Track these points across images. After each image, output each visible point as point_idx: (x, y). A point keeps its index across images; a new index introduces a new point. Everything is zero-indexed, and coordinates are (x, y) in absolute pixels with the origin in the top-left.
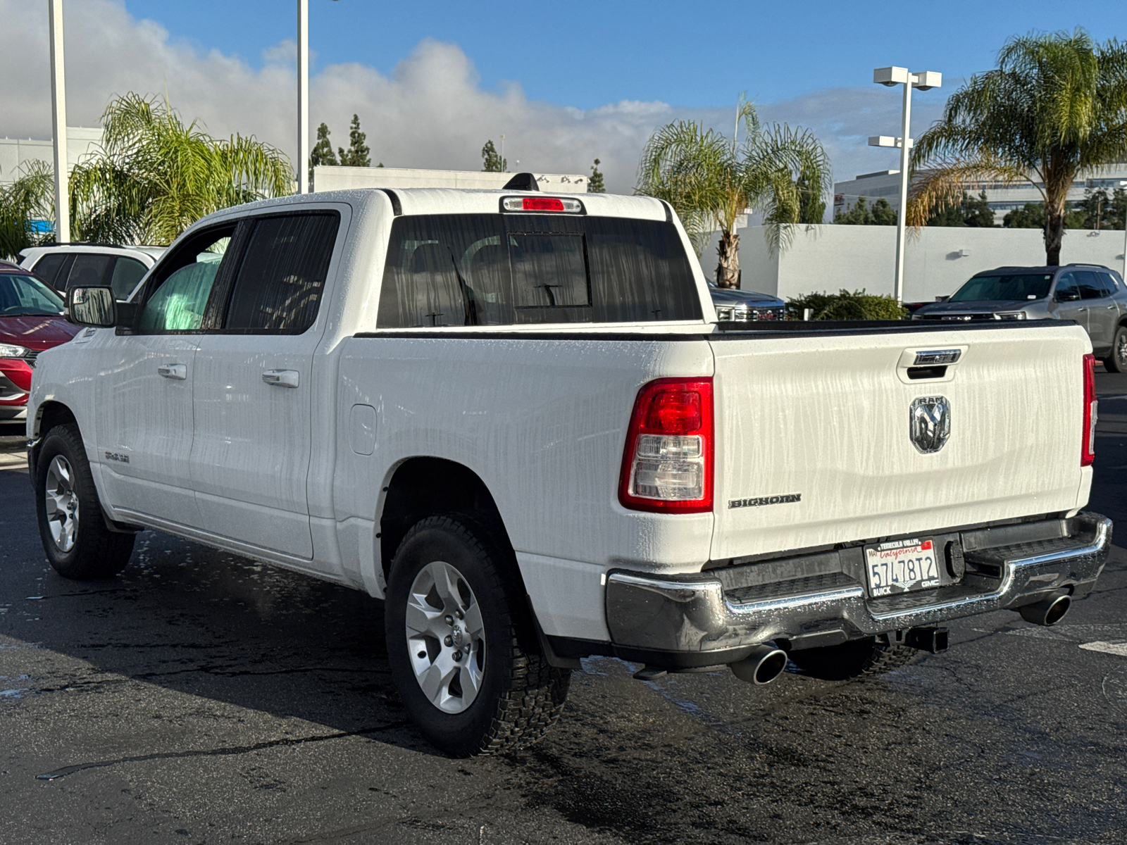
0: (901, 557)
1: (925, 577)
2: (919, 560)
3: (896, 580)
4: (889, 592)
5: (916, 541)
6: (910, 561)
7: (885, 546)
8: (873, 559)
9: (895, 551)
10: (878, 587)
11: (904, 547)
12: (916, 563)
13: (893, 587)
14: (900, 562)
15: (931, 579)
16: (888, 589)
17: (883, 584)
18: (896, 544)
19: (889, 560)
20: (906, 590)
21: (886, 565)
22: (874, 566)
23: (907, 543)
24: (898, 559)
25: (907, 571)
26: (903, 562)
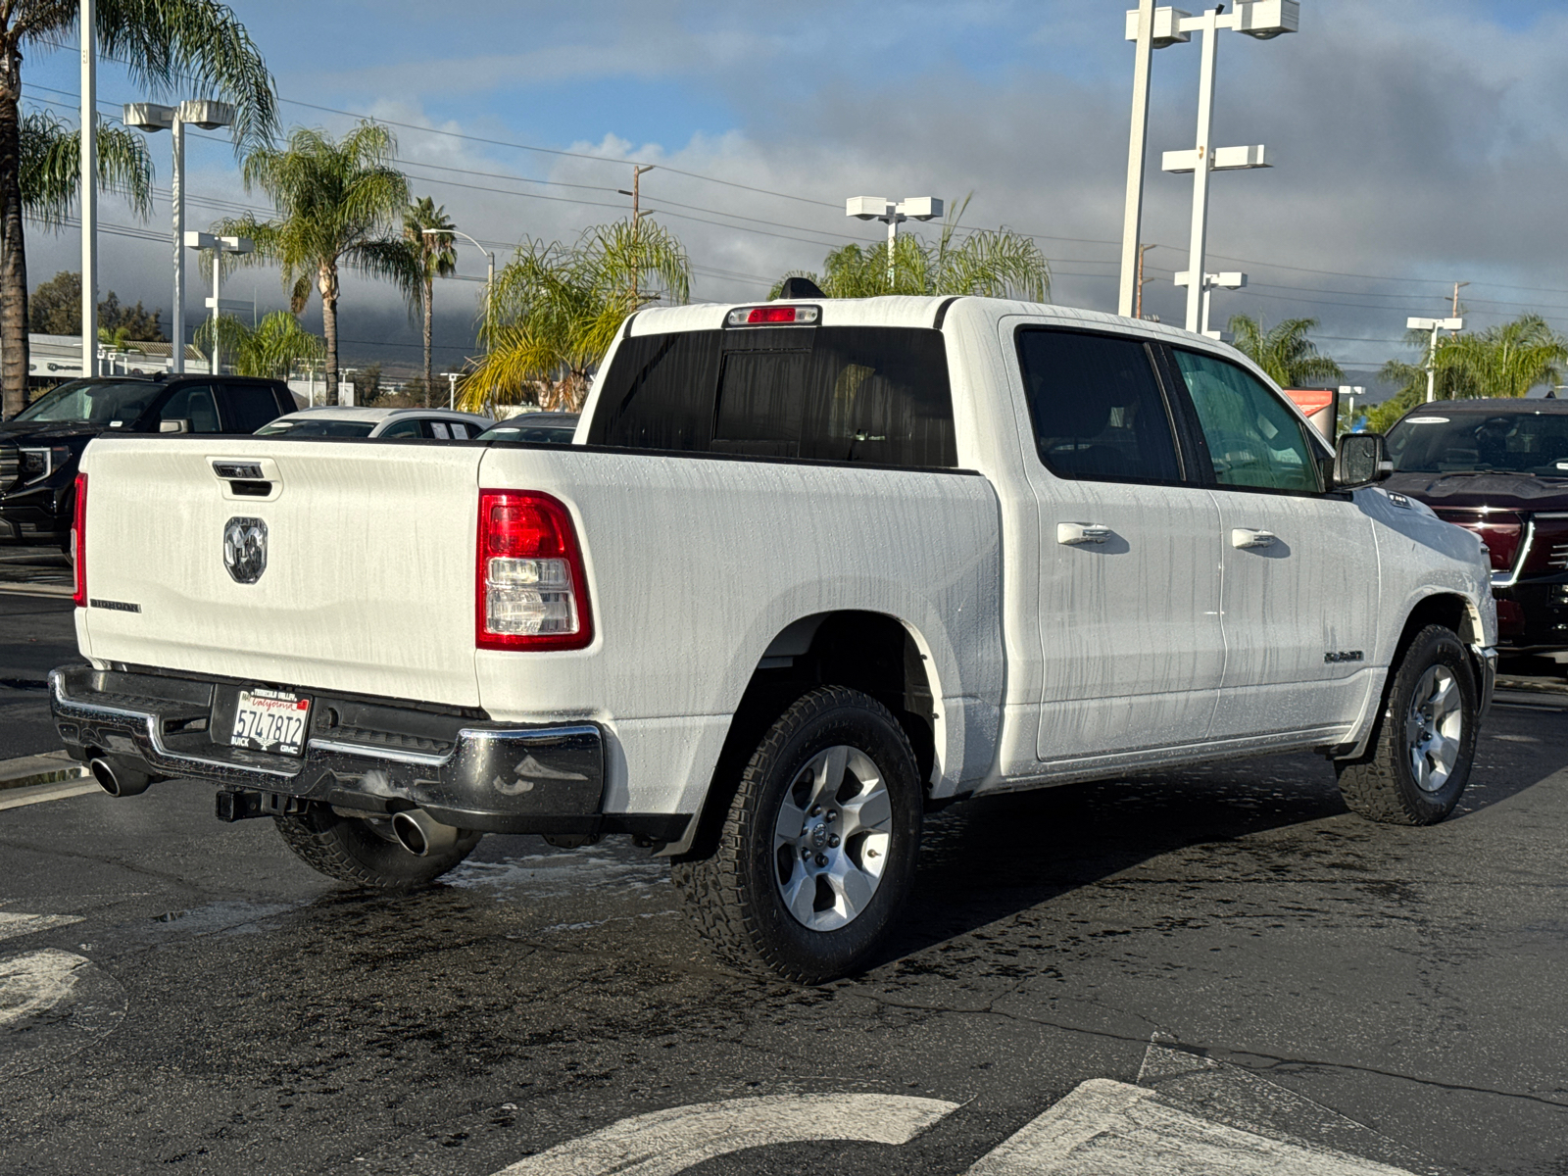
0: (274, 710)
1: (288, 741)
2: (290, 719)
3: (260, 734)
4: (246, 744)
5: (292, 696)
6: (281, 717)
7: (259, 692)
8: (245, 703)
9: (269, 701)
10: (240, 735)
11: (277, 699)
12: (286, 721)
13: (252, 741)
14: (270, 715)
15: (293, 744)
16: (247, 740)
17: (245, 734)
18: (271, 694)
19: (259, 709)
20: (264, 749)
21: (255, 713)
22: (242, 712)
23: (282, 695)
24: (270, 712)
25: (274, 728)
26: (273, 716)
